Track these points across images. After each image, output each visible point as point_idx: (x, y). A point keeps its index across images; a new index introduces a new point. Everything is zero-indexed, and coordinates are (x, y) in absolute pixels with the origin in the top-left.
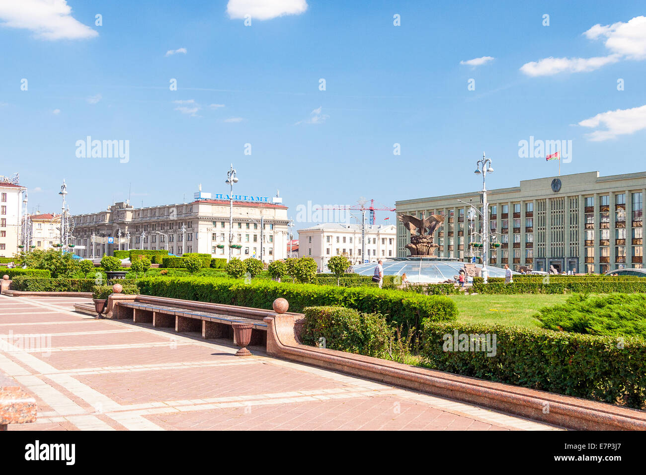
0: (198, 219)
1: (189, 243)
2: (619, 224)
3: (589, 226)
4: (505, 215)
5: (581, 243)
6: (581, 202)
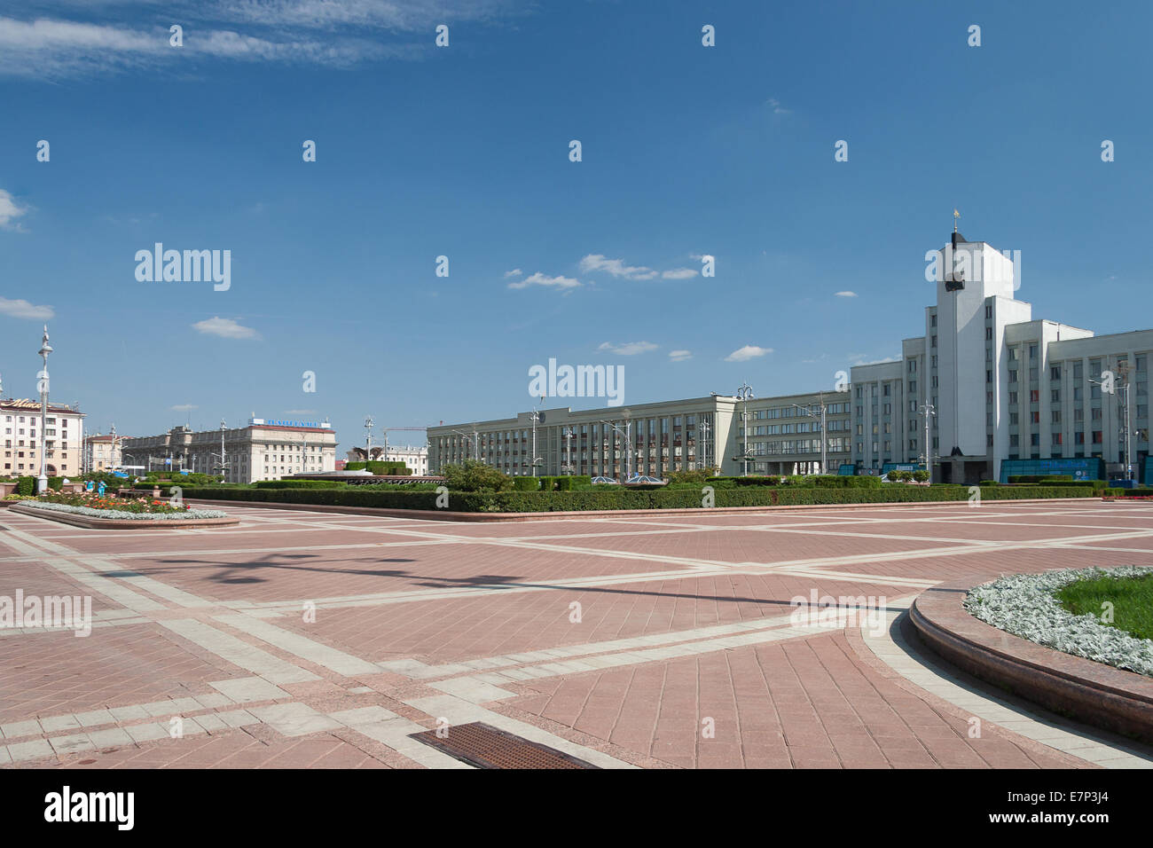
0: (251, 443)
1: (244, 463)
2: (583, 449)
3: (564, 450)
4: (507, 441)
5: (559, 462)
6: (558, 432)
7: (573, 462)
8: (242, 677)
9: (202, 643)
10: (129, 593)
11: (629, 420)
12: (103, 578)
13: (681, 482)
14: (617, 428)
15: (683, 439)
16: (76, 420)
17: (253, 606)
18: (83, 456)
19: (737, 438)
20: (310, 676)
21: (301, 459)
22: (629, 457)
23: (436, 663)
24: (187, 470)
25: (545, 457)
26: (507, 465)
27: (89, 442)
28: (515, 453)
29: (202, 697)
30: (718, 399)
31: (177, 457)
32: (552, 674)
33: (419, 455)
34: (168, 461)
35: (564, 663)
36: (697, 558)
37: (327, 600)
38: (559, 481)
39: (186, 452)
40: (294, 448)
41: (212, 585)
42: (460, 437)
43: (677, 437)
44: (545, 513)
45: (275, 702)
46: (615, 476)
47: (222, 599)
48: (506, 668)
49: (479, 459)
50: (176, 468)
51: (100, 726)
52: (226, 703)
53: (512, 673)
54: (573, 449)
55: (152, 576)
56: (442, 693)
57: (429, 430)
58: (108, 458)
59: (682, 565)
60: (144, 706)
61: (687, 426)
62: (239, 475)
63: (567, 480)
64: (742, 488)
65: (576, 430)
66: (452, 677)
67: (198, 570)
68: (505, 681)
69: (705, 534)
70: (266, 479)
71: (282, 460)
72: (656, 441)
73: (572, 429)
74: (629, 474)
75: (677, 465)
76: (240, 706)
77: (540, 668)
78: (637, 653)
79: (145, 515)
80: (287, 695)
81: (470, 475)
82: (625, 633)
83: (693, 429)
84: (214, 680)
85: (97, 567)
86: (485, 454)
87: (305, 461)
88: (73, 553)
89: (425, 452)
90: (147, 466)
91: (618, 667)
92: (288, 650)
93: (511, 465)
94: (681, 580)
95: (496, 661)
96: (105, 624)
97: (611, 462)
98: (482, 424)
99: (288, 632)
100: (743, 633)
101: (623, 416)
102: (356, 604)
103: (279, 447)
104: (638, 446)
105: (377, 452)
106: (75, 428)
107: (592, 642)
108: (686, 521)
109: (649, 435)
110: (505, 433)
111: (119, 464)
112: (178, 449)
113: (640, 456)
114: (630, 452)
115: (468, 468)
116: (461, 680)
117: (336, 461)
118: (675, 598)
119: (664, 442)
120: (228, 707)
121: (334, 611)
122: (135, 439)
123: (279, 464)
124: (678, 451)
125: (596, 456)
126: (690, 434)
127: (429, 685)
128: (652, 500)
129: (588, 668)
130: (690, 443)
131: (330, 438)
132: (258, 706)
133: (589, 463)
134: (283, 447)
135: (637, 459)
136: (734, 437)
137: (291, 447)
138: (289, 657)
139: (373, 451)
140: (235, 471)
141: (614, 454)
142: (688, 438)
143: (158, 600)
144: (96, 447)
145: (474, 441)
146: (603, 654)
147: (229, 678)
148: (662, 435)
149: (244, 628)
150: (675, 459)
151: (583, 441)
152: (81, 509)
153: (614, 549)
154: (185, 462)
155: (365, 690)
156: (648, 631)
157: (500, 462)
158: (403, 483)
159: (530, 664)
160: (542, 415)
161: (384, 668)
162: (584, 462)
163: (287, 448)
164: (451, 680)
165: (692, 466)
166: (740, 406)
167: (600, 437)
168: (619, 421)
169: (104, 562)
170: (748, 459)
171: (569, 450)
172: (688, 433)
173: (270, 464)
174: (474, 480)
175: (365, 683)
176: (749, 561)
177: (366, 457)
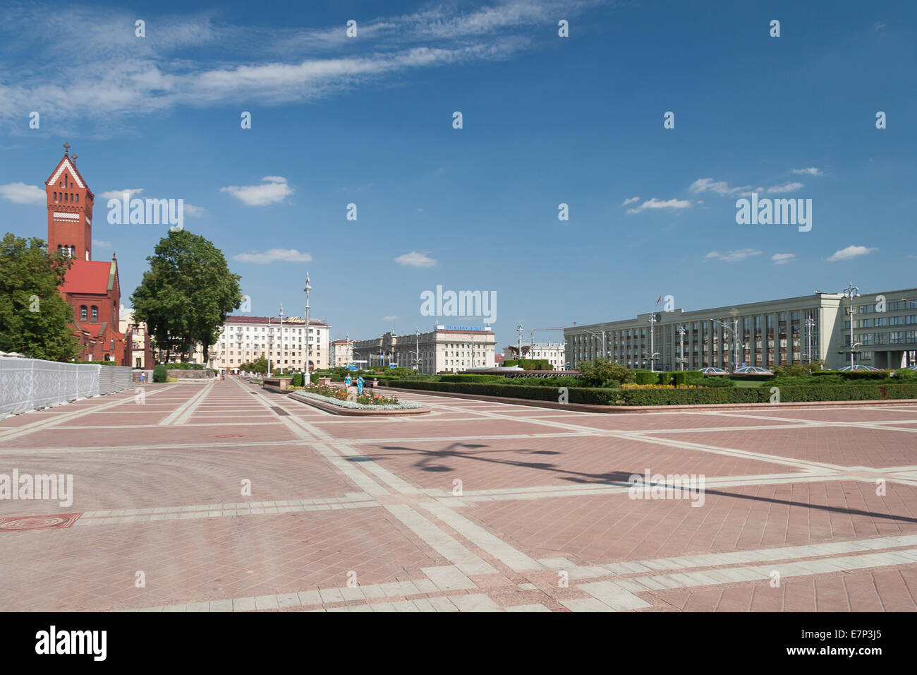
0: (436, 343)
1: (431, 358)
2: (695, 342)
3: (678, 343)
4: (629, 338)
5: (673, 355)
6: (673, 328)
7: (686, 354)
8: (443, 565)
9: (414, 529)
10: (364, 477)
11: (737, 318)
12: (347, 462)
13: (787, 375)
14: (725, 325)
15: (788, 332)
16: (325, 330)
17: (445, 495)
18: (329, 355)
19: (842, 330)
20: (490, 570)
21: (471, 355)
22: (737, 348)
23: (583, 563)
24: (393, 364)
25: (661, 352)
26: (629, 357)
27: (333, 344)
28: (636, 347)
29: (418, 582)
30: (823, 296)
31: (387, 354)
32: (681, 586)
33: (558, 350)
34: (382, 357)
35: (689, 574)
36: (807, 459)
37: (495, 491)
38: (674, 376)
39: (393, 351)
40: (466, 346)
41: (417, 472)
42: (591, 335)
43: (782, 331)
44: (664, 407)
45: (467, 592)
46: (724, 365)
47: (424, 487)
48: (640, 575)
49: (606, 353)
50: (387, 362)
51: (356, 601)
52: (434, 589)
53: (645, 580)
54: (686, 343)
55: (378, 461)
56: (590, 596)
57: (565, 330)
58: (345, 356)
59: (795, 468)
60: (382, 585)
61: (792, 321)
62: (428, 366)
63: (681, 375)
64: (849, 381)
65: (688, 327)
66: (596, 580)
67: (407, 457)
68: (641, 589)
69: (813, 431)
70: (446, 369)
71: (457, 355)
72: (761, 335)
73: (684, 328)
74: (737, 364)
75: (782, 355)
76: (443, 594)
77: (669, 578)
78: (756, 568)
79: (370, 406)
80: (475, 587)
81: (600, 370)
82: (743, 545)
83: (798, 323)
84: (424, 566)
85: (344, 452)
86: (611, 348)
87: (473, 356)
88: (329, 438)
89: (562, 347)
90: (368, 360)
91: (739, 583)
92: (473, 541)
93: (632, 357)
94: (793, 485)
95: (632, 567)
96: (352, 506)
97: (719, 353)
98: (608, 324)
99: (471, 523)
100: (859, 553)
101: (730, 315)
102: (519, 497)
103: (455, 346)
104: (744, 340)
105: (525, 350)
106: (325, 335)
107: (713, 553)
108: (793, 415)
109: (755, 330)
110: (627, 331)
111: (351, 360)
112: (388, 348)
113: (747, 348)
114: (737, 345)
115: (597, 364)
116: (604, 584)
117: (496, 355)
118: (789, 506)
119: (769, 333)
120: (436, 593)
121: (503, 503)
122: (361, 342)
123: (455, 358)
124: (784, 343)
125: (706, 348)
126: (795, 327)
127: (579, 586)
128: (760, 395)
129: (712, 582)
130: (795, 335)
131: (491, 338)
132: (456, 594)
133: (700, 354)
134: (458, 345)
135: (744, 350)
136: (840, 328)
137: (463, 345)
138: (474, 547)
139: (523, 348)
140: (426, 364)
141: (723, 346)
142: (793, 330)
143: (383, 485)
144: (337, 347)
145: (601, 338)
146: (724, 567)
147: (434, 565)
148: (767, 329)
149: (441, 517)
150: (781, 350)
151: (694, 336)
152: (331, 399)
153: (728, 446)
154: (393, 358)
155: (530, 587)
156: (764, 543)
157: (623, 354)
158: (546, 376)
159: (661, 573)
160: (658, 316)
161: (544, 566)
162: (695, 354)
163: (460, 346)
164: (596, 583)
165: (797, 356)
166: (845, 302)
167: (709, 331)
168: (726, 319)
169: (347, 447)
170: (854, 353)
171: (682, 344)
172: (793, 327)
173: (449, 358)
174: (602, 374)
175: (530, 580)
176: (860, 465)
177: (518, 353)
